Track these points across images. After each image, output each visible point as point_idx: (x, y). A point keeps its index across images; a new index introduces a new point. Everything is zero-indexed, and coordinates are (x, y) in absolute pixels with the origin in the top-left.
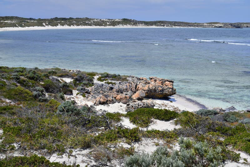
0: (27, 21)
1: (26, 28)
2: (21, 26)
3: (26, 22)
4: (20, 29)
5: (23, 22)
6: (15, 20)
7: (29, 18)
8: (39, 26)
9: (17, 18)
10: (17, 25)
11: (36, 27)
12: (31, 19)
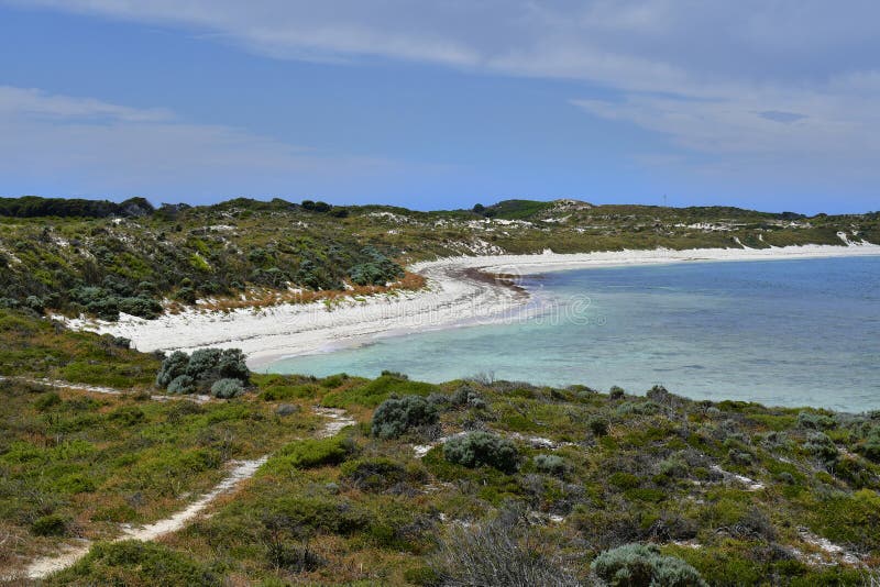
0: (771, 222)
1: (773, 253)
2: (754, 244)
3: (770, 227)
4: (748, 254)
5: (758, 226)
6: (729, 222)
7: (781, 212)
8: (821, 244)
9: (733, 212)
10: (737, 240)
11: (811, 245)
12: (787, 216)
